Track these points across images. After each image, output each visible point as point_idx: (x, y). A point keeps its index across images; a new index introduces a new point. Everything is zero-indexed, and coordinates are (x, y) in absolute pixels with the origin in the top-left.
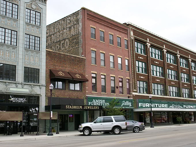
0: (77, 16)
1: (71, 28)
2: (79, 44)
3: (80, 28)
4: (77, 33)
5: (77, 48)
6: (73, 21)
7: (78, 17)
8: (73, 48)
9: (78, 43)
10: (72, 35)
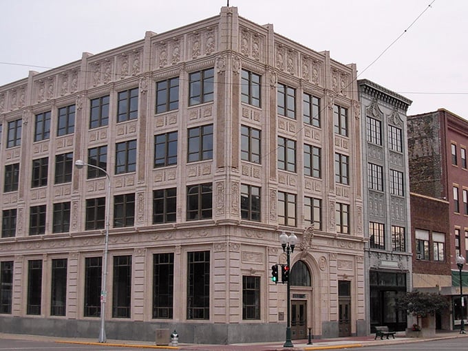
0: (427, 123)
1: (414, 142)
2: (436, 175)
3: (436, 147)
4: (428, 153)
5: (429, 182)
6: (418, 130)
7: (431, 125)
8: (421, 181)
9: (433, 173)
10: (417, 156)
